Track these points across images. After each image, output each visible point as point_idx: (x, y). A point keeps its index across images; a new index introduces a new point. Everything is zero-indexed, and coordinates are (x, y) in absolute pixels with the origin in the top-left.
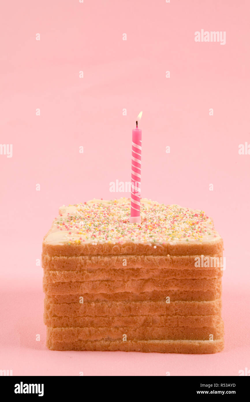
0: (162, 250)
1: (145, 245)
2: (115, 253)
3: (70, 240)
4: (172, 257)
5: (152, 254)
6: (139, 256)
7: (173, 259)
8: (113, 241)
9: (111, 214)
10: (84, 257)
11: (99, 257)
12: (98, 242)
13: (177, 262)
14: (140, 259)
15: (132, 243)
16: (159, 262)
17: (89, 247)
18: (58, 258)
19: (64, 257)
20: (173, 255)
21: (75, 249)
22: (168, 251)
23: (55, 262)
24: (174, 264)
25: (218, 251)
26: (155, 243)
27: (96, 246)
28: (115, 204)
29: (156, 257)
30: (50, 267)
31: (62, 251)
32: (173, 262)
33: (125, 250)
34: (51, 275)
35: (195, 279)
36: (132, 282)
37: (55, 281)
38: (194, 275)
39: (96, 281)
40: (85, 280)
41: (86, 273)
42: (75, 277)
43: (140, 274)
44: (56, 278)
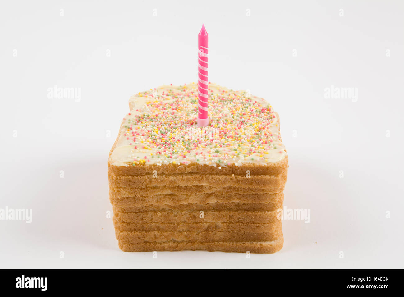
0: (226, 170)
1: (210, 165)
2: (180, 173)
3: (135, 160)
4: (237, 176)
5: (217, 174)
6: (204, 176)
7: (238, 178)
9: (179, 109)
10: (149, 176)
11: (164, 176)
12: (163, 162)
13: (242, 181)
14: (205, 178)
15: (197, 163)
16: (223, 181)
17: (154, 167)
18: (124, 177)
19: (130, 177)
20: (238, 175)
21: (140, 170)
22: (233, 171)
23: (121, 181)
24: (239, 183)
25: (283, 171)
26: (220, 164)
27: (160, 166)
28: (184, 91)
29: (220, 177)
30: (116, 185)
31: (127, 171)
32: (237, 181)
33: (188, 170)
34: (116, 192)
35: (257, 194)
36: (196, 196)
37: (120, 196)
38: (256, 191)
39: (161, 195)
40: (148, 195)
41: (150, 190)
42: (139, 193)
43: (203, 190)
44: (120, 194)
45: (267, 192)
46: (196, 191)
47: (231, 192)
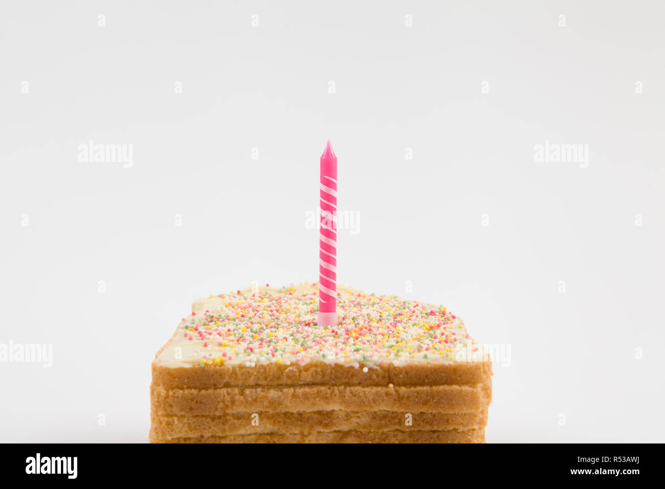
0: (378, 376)
1: (347, 365)
2: (289, 382)
3: (205, 357)
4: (397, 388)
5: (359, 384)
6: (336, 388)
7: (400, 392)
8: (284, 358)
9: (282, 311)
10: (229, 390)
11: (259, 390)
12: (258, 361)
13: (408, 398)
14: (337, 392)
15: (321, 362)
16: (372, 399)
17: (240, 370)
18: (181, 391)
19: (193, 391)
20: (399, 385)
21: (213, 375)
22: (389, 377)
23: (176, 400)
24: (402, 402)
25: (484, 376)
26: (365, 363)
27: (253, 368)
28: (291, 294)
29: (367, 390)
30: (165, 410)
31: (189, 378)
32: (399, 398)
33: (307, 377)
34: (164, 424)
35: (438, 431)
36: (318, 436)
37: (171, 435)
38: (435, 423)
39: (250, 435)
40: (228, 433)
41: (230, 420)
42: (210, 428)
43: (334, 421)
44: (172, 431)
45: (457, 427)
46: (320, 423)
47: (386, 425)
